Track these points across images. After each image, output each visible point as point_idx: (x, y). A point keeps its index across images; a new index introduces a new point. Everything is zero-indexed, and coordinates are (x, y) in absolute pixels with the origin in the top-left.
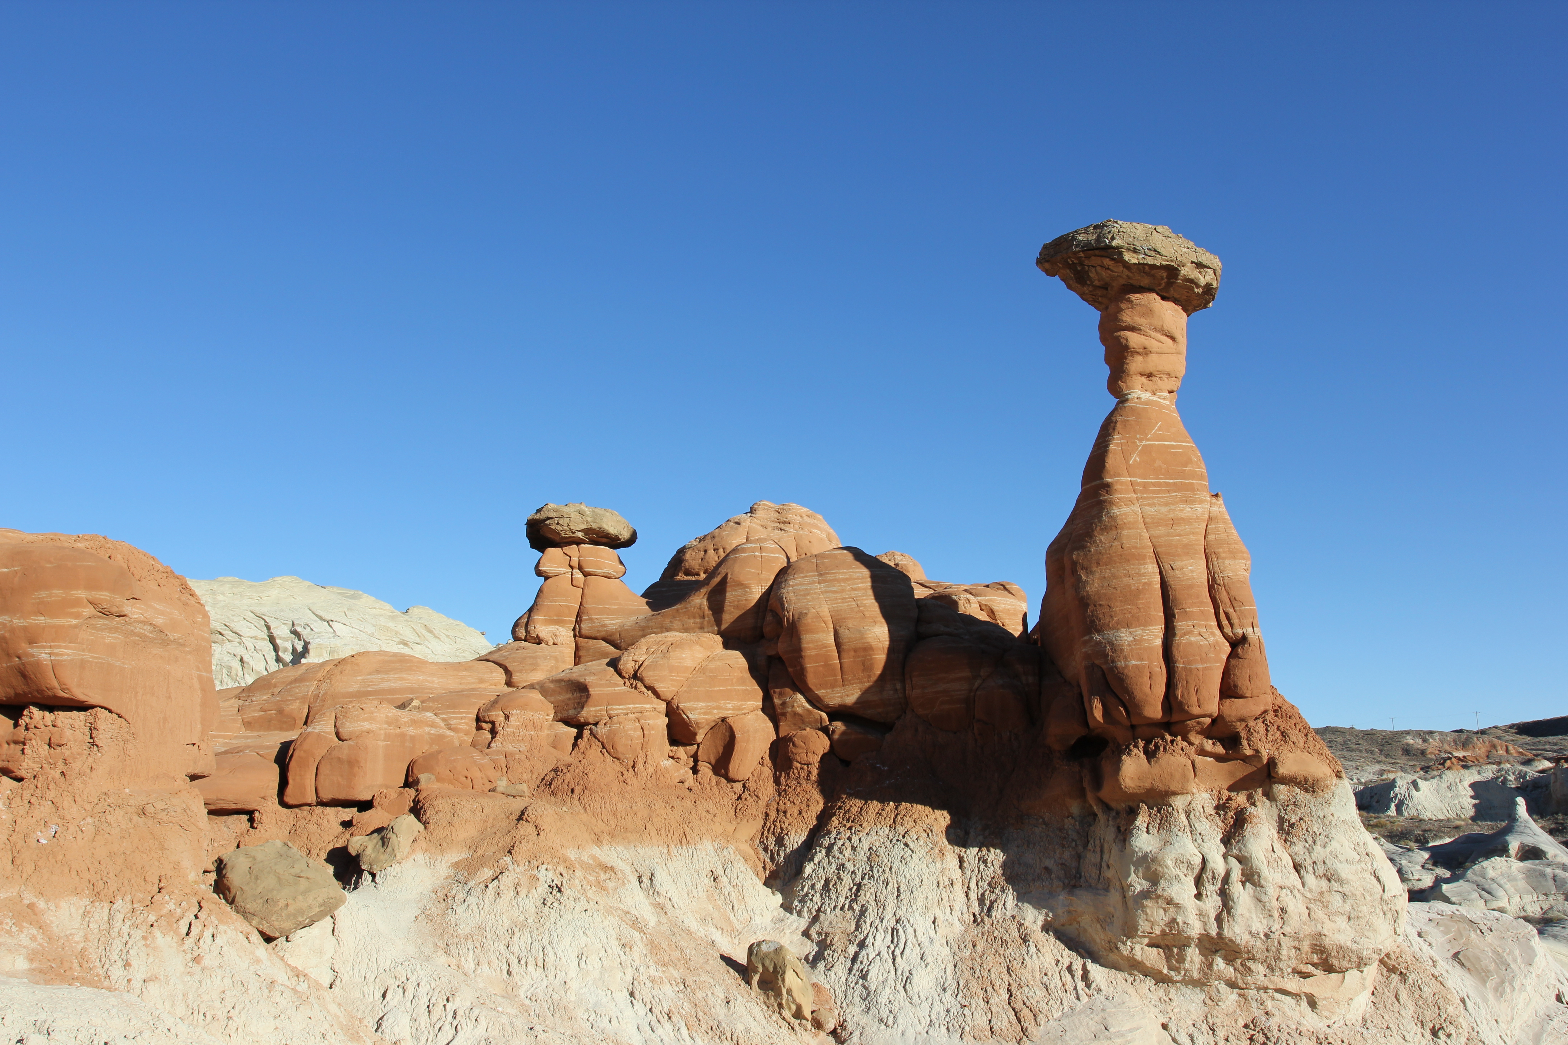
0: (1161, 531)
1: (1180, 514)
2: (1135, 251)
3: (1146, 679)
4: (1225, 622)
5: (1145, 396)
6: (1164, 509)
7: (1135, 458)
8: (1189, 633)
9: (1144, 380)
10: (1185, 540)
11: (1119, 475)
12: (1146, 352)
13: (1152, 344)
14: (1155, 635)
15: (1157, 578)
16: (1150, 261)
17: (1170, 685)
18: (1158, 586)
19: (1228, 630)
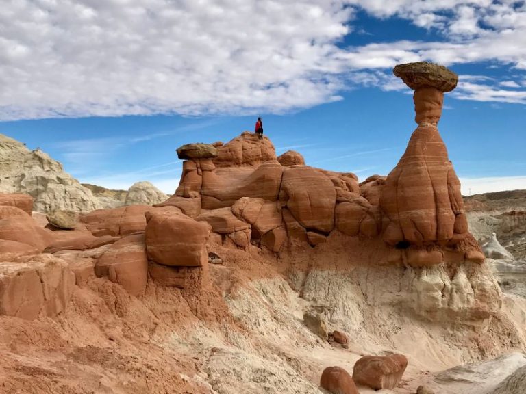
0: (433, 175)
1: (440, 169)
2: (434, 75)
3: (430, 227)
4: (454, 208)
5: (429, 124)
6: (434, 167)
7: (425, 148)
8: (444, 212)
9: (428, 119)
10: (442, 178)
11: (419, 154)
12: (430, 109)
13: (433, 106)
14: (432, 213)
15: (433, 192)
16: (438, 79)
17: (438, 228)
18: (433, 195)
19: (455, 210)
